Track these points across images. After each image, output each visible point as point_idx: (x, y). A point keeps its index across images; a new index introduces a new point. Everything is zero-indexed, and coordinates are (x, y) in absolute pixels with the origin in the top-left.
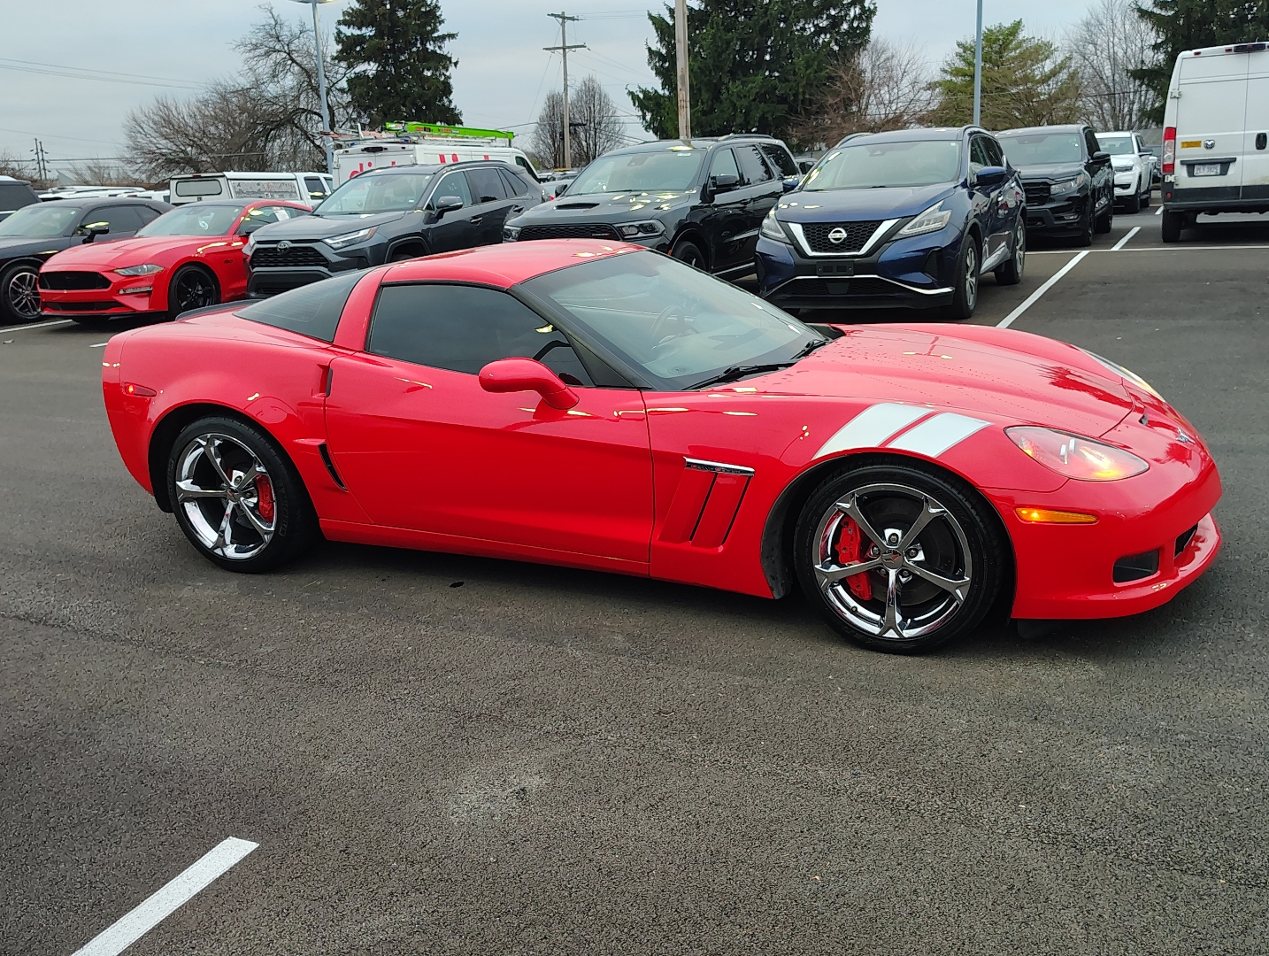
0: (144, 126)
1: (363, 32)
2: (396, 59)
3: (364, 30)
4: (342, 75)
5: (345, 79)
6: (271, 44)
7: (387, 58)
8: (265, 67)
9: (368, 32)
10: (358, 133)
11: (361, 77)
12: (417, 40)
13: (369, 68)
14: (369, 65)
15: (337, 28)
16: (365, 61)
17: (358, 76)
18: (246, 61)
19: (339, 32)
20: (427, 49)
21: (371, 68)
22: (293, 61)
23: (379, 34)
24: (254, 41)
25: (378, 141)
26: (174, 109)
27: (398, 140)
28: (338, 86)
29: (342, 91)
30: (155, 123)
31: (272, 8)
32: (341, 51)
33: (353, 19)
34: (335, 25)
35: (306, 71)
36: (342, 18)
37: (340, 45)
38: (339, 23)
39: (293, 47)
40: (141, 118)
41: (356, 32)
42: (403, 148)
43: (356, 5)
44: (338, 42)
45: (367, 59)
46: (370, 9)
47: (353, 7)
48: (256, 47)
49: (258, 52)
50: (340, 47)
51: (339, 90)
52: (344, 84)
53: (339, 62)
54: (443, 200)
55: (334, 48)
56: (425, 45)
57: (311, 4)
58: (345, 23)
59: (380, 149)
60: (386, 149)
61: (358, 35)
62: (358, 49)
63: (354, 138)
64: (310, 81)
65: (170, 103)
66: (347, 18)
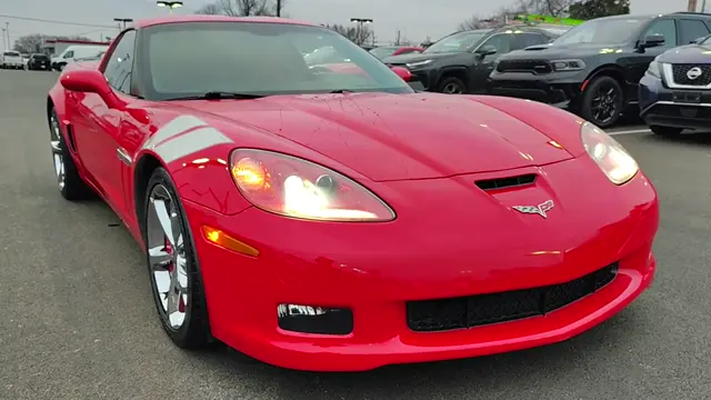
40: (465, 26)
52: (567, 8)
54: (487, 48)
63: (503, 24)
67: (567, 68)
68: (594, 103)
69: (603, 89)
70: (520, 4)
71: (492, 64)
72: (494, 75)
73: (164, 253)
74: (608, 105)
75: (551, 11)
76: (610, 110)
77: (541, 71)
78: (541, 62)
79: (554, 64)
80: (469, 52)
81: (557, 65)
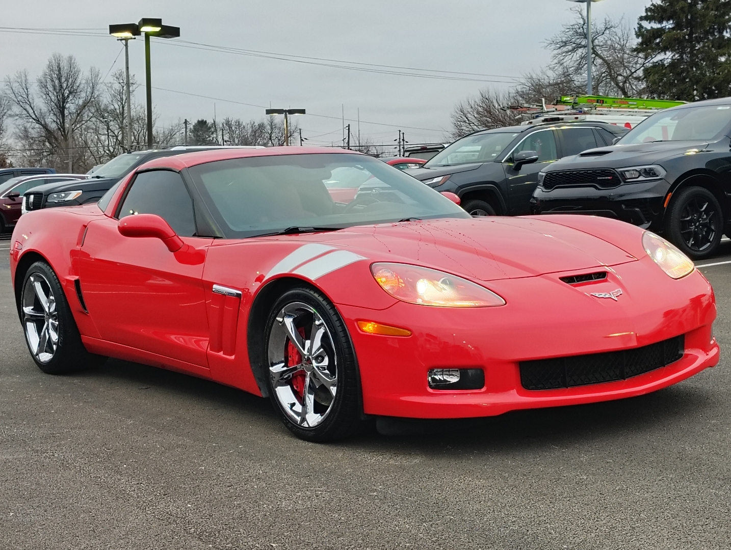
0: (469, 115)
1: (663, 25)
2: (693, 47)
3: (664, 24)
4: (639, 65)
5: (642, 68)
6: (578, 41)
7: (684, 48)
8: (571, 60)
9: (668, 25)
10: (542, 106)
11: (659, 66)
12: (714, 29)
13: (666, 57)
14: (665, 54)
15: (638, 24)
16: (662, 51)
17: (655, 66)
18: (555, 57)
19: (641, 27)
20: (724, 36)
21: (667, 57)
22: (597, 55)
23: (678, 26)
24: (564, 39)
25: (558, 113)
26: (495, 101)
27: (574, 111)
28: (635, 75)
29: (638, 79)
30: (478, 113)
31: (581, 10)
32: (641, 44)
33: (655, 14)
34: (637, 21)
35: (608, 64)
36: (644, 14)
37: (640, 38)
38: (641, 18)
39: (596, 42)
41: (656, 26)
42: (577, 118)
43: (659, 3)
44: (638, 36)
45: (665, 49)
46: (671, 4)
47: (655, 3)
48: (565, 44)
49: (565, 49)
50: (640, 40)
51: (636, 78)
52: (640, 73)
53: (638, 53)
54: (524, 154)
55: (635, 42)
56: (722, 33)
57: (586, 3)
58: (646, 18)
59: (558, 119)
60: (562, 119)
61: (658, 29)
62: (658, 41)
63: (539, 111)
64: (611, 71)
65: (492, 95)
66: (649, 14)
67: (641, 178)
68: (684, 225)
69: (693, 205)
70: (560, 70)
71: (534, 176)
72: (539, 193)
73: (285, 368)
74: (704, 225)
75: (614, 79)
76: (708, 233)
77: (606, 184)
78: (604, 172)
79: (622, 174)
80: (497, 161)
81: (628, 175)
